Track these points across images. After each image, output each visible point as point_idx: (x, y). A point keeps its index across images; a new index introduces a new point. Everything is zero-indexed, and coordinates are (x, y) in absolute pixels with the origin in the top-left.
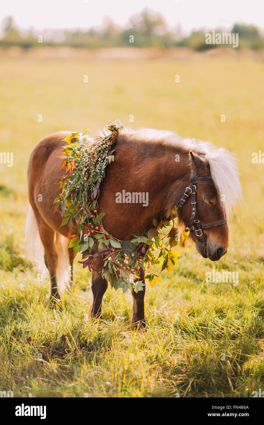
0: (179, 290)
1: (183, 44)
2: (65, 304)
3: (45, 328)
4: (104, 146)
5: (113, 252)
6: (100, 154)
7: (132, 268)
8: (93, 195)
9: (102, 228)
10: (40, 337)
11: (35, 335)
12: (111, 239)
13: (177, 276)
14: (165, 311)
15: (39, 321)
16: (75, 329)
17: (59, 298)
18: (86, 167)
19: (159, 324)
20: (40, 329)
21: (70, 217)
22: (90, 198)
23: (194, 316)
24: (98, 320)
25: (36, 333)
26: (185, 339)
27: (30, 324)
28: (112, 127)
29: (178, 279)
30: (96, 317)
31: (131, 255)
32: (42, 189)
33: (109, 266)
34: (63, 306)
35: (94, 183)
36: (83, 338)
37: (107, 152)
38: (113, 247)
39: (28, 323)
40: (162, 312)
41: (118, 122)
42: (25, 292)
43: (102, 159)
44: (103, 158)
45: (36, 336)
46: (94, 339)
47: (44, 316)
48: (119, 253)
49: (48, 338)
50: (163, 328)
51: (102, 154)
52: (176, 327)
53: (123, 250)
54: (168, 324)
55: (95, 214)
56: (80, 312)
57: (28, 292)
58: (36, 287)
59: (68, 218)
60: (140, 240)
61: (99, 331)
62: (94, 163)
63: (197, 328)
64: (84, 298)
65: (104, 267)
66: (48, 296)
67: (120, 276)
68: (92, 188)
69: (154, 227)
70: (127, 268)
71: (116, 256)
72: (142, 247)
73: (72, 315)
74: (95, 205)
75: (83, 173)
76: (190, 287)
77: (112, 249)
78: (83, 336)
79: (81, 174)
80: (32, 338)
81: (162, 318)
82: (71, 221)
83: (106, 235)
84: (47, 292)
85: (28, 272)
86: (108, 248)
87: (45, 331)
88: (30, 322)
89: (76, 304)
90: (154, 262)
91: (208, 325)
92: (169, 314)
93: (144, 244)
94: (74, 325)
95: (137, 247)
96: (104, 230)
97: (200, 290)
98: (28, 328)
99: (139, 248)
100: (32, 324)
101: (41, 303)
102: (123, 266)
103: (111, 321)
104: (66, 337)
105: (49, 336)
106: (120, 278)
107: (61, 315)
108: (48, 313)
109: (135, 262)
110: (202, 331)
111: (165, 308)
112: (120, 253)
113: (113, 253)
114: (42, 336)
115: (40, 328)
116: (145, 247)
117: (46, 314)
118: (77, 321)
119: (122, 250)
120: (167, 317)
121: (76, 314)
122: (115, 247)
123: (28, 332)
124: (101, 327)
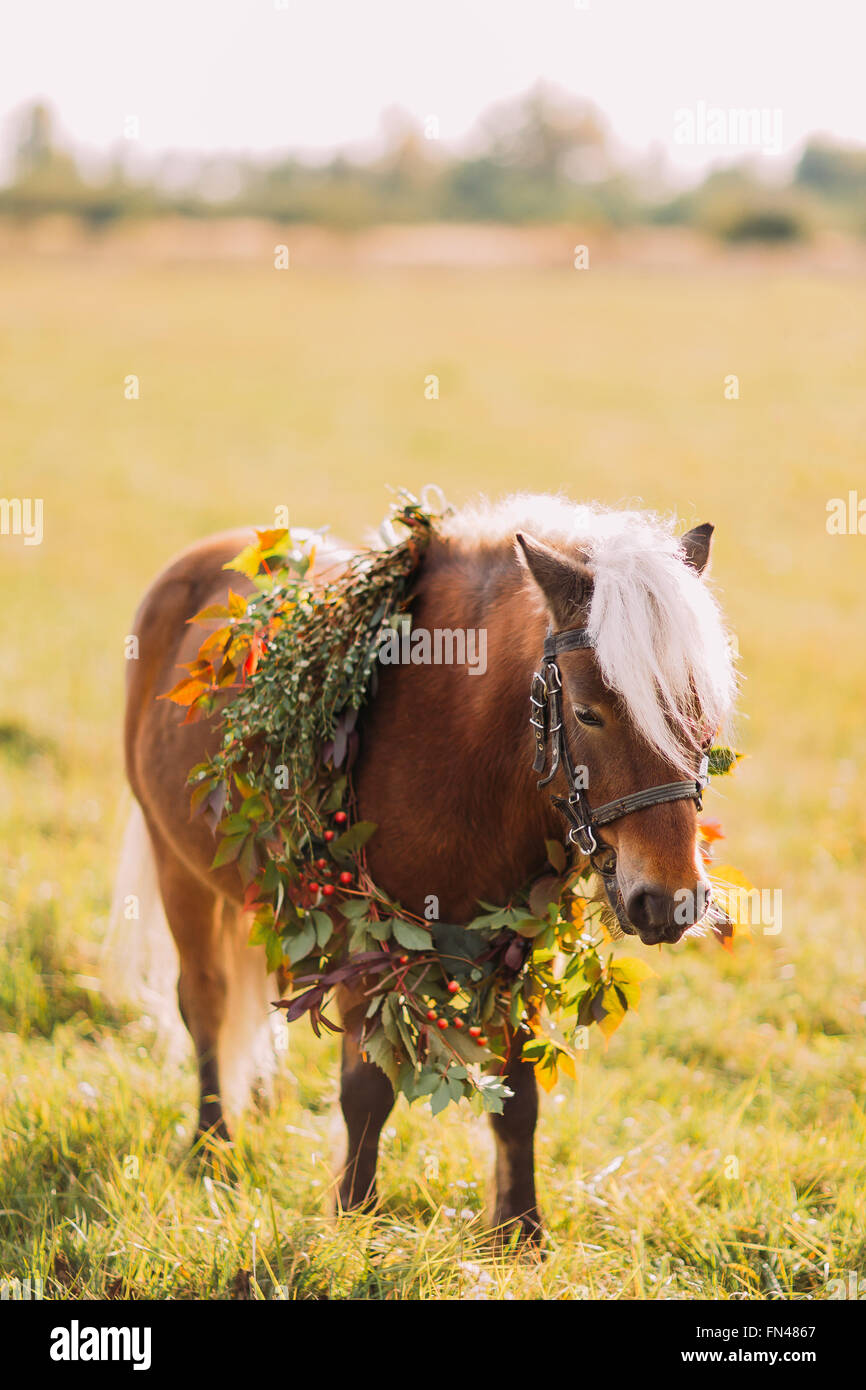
0: (664, 1109)
1: (673, 216)
2: (246, 1157)
3: (173, 1246)
4: (376, 580)
5: (404, 964)
6: (364, 611)
7: (474, 1025)
8: (332, 757)
9: (367, 879)
10: (156, 1279)
11: (136, 1272)
12: (398, 917)
13: (654, 1058)
14: (614, 1187)
15: (152, 1219)
16: (288, 1251)
17: (226, 1137)
18: (306, 655)
19: (591, 1234)
20: (156, 1250)
21: (249, 836)
22: (324, 768)
23: (717, 1206)
24: (371, 1219)
25: (142, 1266)
26: (686, 1288)
27: (118, 1232)
28: (408, 510)
29: (658, 1070)
30: (363, 1208)
31: (468, 975)
32: (165, 735)
33: (386, 1018)
34: (239, 1167)
35: (336, 714)
36: (315, 1284)
37: (389, 601)
38: (401, 948)
39: (112, 1228)
40: (601, 1191)
41: (432, 495)
42: (101, 1115)
43: (369, 629)
44: (373, 623)
45: (140, 1273)
46: (353, 1287)
47: (171, 1203)
48: (427, 970)
49: (182, 1281)
50: (605, 1247)
51: (370, 608)
52: (651, 1243)
53: (440, 958)
54: (621, 1233)
55: (340, 827)
56: (300, 1190)
57: (110, 1117)
58: (138, 1096)
59: (240, 841)
60: (498, 919)
61: (372, 1257)
62: (337, 642)
63: (729, 1248)
64: (317, 1137)
65: (368, 1019)
66: (185, 1130)
67: (427, 1051)
68: (330, 731)
69: (553, 872)
70: (452, 1024)
71: (414, 981)
72: (507, 945)
73: (274, 1200)
74: (338, 794)
75: (295, 678)
76: (702, 1099)
77: (397, 955)
78: (314, 1277)
79: (286, 682)
80: (127, 1282)
81: (603, 1212)
82: (250, 851)
83: (378, 904)
84: (182, 1116)
85: (109, 1041)
86: (386, 949)
87: (176, 1259)
88: (120, 1225)
89: (286, 1157)
90: (555, 1001)
91: (767, 1236)
92: (627, 1198)
93: (515, 934)
94: (280, 1237)
95: (492, 945)
96: (372, 886)
97: (740, 1112)
98: (112, 1245)
99: (497, 949)
100: (127, 1230)
101: (160, 1156)
102: (440, 1016)
103: (418, 1221)
104: (253, 1280)
105: (188, 1275)
106: (428, 1058)
107: (233, 1199)
108: (184, 1194)
109: (484, 1000)
110: (748, 1258)
111: (615, 1175)
112: (430, 971)
113: (402, 969)
114: (161, 1275)
115: (154, 1245)
116: (518, 946)
117: (177, 1197)
118: (290, 1219)
119: (436, 959)
120: (621, 1210)
121: (287, 1197)
122: (409, 945)
123: (112, 1261)
124: (380, 1245)
